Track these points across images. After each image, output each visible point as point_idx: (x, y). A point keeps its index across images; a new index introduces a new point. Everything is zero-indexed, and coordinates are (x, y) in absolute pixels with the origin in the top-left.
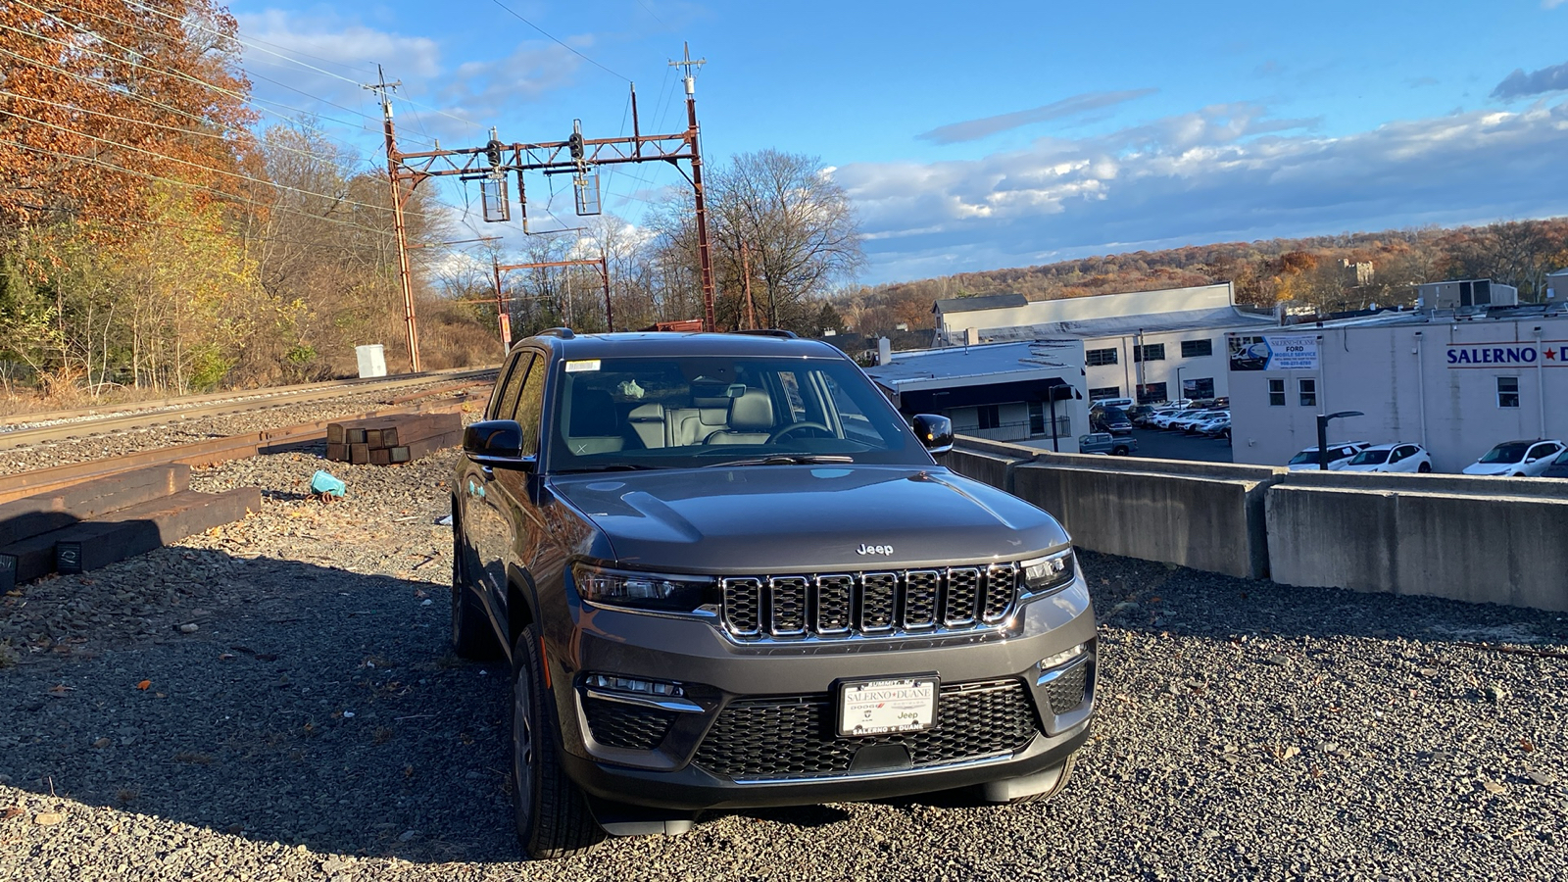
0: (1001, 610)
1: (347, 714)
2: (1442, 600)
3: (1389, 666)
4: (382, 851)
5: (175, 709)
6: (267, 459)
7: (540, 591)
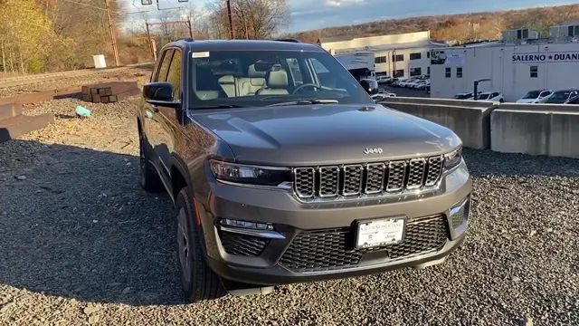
0: (434, 179)
1: (95, 221)
2: (569, 158)
3: (556, 188)
4: (114, 299)
5: (12, 220)
6: (57, 101)
7: (191, 172)
